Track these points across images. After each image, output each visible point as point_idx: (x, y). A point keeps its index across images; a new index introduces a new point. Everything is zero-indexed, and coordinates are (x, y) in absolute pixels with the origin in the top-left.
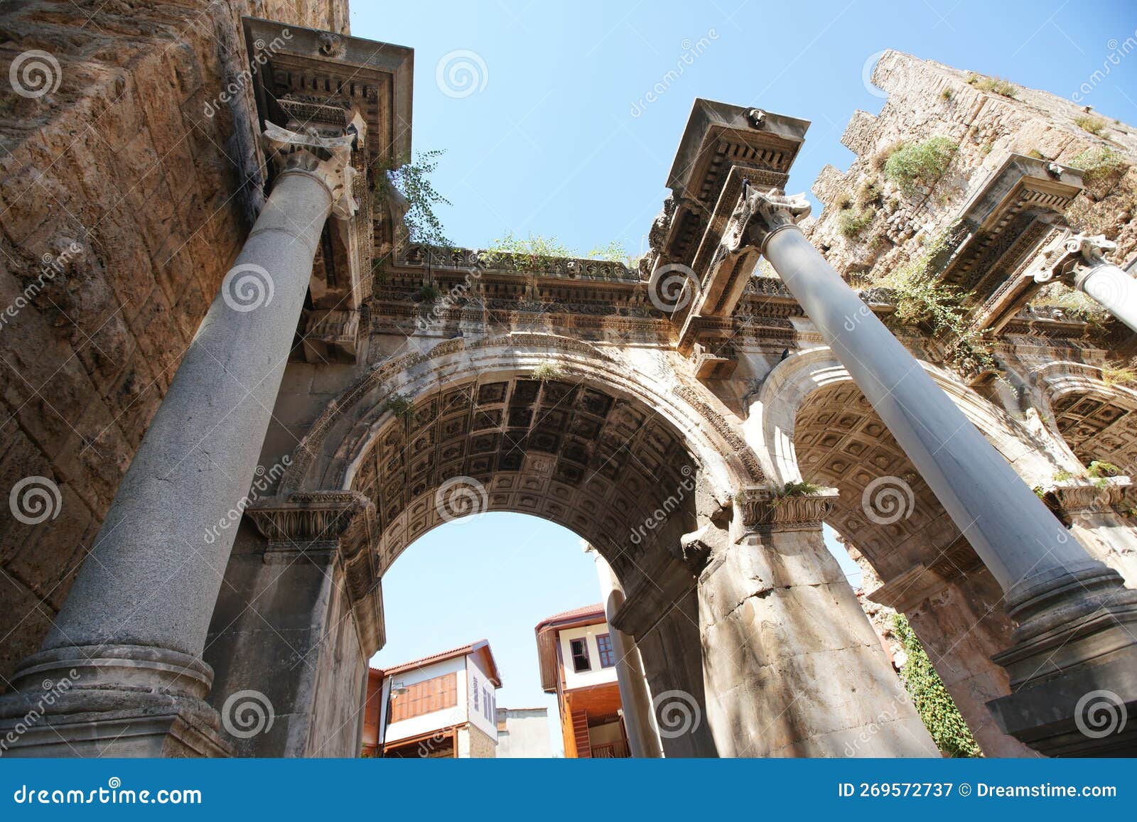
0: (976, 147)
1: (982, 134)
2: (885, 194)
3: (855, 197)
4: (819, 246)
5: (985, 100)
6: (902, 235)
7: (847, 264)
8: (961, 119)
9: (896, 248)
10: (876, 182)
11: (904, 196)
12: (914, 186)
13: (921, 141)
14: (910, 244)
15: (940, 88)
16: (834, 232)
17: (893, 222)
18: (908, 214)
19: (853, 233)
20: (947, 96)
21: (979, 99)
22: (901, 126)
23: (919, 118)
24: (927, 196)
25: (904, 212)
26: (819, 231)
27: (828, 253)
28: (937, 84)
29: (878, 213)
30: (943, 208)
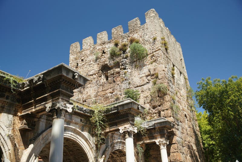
0: (150, 60)
1: (154, 58)
2: (127, 51)
3: (120, 44)
4: (103, 50)
5: (160, 49)
6: (123, 67)
7: (106, 63)
8: (153, 49)
9: (119, 69)
10: (127, 45)
11: (130, 56)
12: (134, 56)
13: (143, 45)
14: (123, 71)
15: (155, 35)
16: (109, 50)
17: (123, 61)
18: (128, 62)
19: (113, 55)
20: (155, 39)
21: (159, 48)
22: (142, 35)
23: (146, 38)
24: (134, 61)
25: (127, 61)
26: (106, 45)
27: (103, 54)
28: (155, 33)
29: (122, 55)
30: (135, 68)
